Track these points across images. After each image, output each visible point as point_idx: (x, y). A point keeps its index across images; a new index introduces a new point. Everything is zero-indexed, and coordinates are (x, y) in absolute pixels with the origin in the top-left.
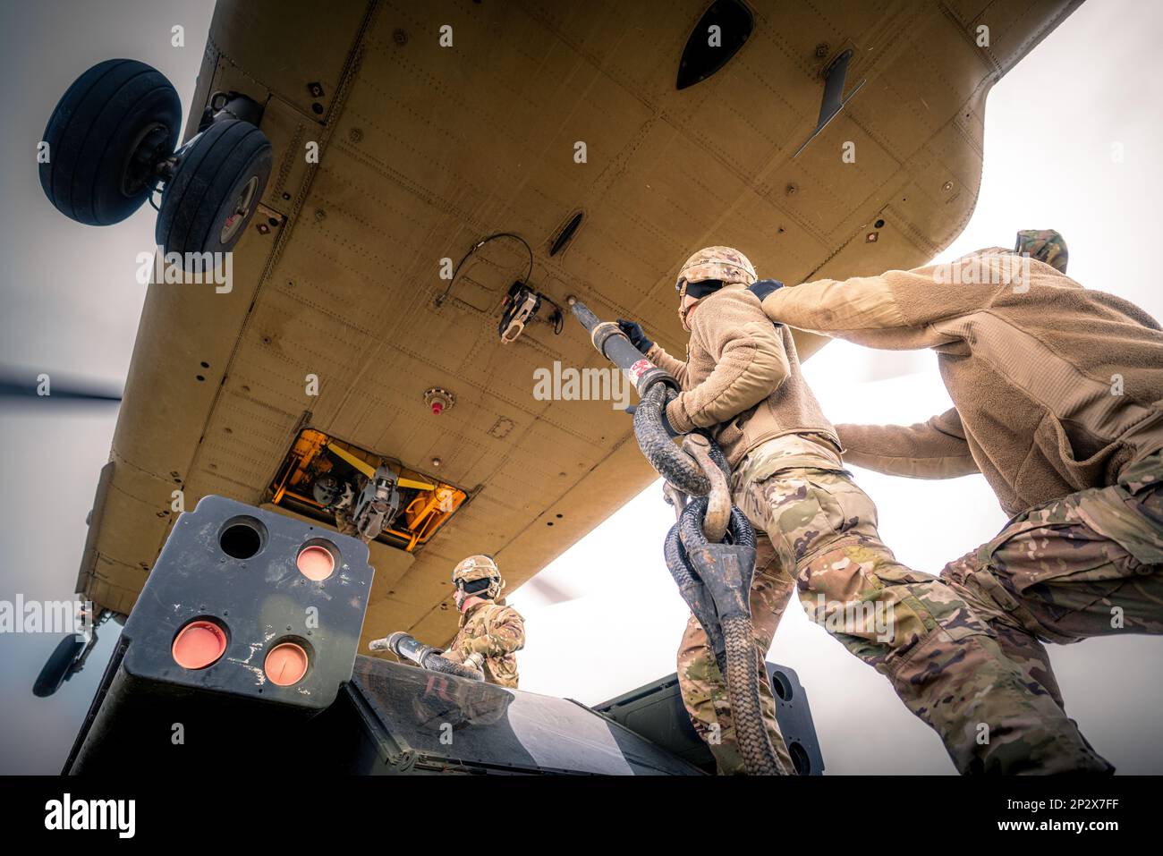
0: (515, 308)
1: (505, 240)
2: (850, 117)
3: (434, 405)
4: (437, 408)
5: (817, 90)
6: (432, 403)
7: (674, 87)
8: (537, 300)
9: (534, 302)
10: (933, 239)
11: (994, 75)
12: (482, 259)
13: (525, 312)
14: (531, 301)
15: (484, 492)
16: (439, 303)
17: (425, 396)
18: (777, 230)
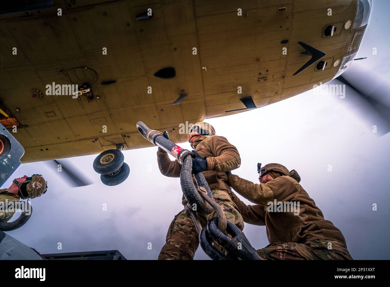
0: (83, 89)
1: (93, 72)
2: (181, 106)
3: (34, 94)
4: (34, 96)
5: (178, 96)
6: (34, 93)
7: (154, 74)
8: (90, 91)
9: (89, 91)
10: (181, 139)
11: (206, 117)
12: (83, 71)
13: (85, 91)
14: (89, 90)
15: (27, 128)
16: (61, 71)
17: (33, 90)
18: (154, 116)
